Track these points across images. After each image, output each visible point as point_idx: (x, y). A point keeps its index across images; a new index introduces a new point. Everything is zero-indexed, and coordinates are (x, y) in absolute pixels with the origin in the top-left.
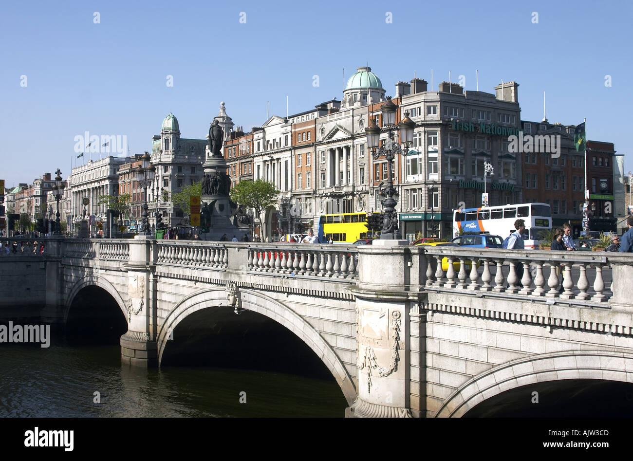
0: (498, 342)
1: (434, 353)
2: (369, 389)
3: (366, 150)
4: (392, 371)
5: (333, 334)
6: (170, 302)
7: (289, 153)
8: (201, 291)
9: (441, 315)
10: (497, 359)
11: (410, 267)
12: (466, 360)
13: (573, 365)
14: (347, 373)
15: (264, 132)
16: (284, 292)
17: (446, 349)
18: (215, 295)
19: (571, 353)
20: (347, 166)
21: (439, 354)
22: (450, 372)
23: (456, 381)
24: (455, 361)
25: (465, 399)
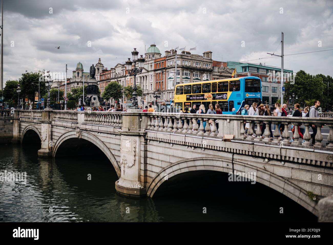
0: (174, 154)
1: (150, 158)
2: (124, 173)
3: (153, 77)
4: (133, 165)
5: (114, 149)
6: (57, 136)
7: (124, 78)
8: (68, 131)
9: (153, 141)
10: (174, 161)
11: (141, 121)
12: (162, 161)
13: (202, 164)
14: (119, 166)
15: (115, 70)
16: (96, 132)
17: (154, 156)
18: (73, 133)
19: (201, 159)
20: (146, 83)
21: (152, 158)
22: (156, 166)
23: (158, 170)
24: (158, 161)
25: (161, 177)
